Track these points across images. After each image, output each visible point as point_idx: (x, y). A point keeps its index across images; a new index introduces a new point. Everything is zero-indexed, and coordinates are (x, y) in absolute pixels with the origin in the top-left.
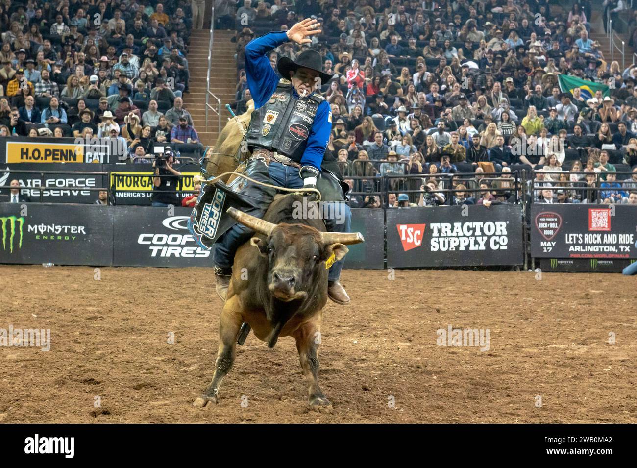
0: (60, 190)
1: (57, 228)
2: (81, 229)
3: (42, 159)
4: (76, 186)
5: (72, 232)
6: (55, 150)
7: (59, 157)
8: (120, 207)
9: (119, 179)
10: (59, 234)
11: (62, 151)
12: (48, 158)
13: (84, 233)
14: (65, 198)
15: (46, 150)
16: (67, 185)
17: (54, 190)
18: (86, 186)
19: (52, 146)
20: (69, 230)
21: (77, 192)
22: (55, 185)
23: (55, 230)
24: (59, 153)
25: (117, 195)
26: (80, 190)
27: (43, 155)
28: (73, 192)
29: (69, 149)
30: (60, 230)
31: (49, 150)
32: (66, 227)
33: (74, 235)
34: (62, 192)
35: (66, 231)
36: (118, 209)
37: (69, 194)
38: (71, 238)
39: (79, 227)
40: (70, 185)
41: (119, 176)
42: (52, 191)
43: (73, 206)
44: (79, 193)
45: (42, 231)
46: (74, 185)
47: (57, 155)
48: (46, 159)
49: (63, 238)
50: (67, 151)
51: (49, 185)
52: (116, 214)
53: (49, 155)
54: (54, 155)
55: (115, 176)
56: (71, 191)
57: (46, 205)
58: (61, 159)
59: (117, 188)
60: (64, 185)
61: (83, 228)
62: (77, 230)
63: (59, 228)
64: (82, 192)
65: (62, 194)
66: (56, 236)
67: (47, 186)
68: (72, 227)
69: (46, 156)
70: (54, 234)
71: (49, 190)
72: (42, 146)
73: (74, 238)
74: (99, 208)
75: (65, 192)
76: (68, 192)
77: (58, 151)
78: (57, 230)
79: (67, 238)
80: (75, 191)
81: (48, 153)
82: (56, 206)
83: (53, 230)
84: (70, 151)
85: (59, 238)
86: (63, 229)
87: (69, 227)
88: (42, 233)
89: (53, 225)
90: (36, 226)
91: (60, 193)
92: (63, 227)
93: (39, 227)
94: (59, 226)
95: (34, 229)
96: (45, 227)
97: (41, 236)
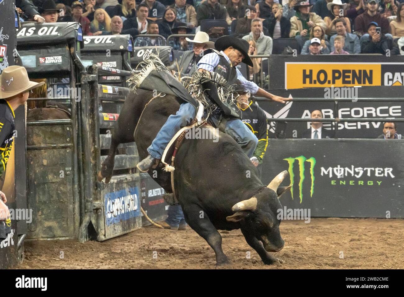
0: (356, 121)
1: (357, 170)
2: (388, 171)
3: (329, 82)
5: (377, 175)
7: (351, 79)
10: (360, 179)
11: (354, 72)
12: (337, 81)
13: (392, 176)
14: (363, 132)
15: (334, 72)
16: (366, 115)
17: (349, 122)
18: (390, 116)
20: (373, 172)
21: (379, 123)
22: (350, 116)
23: (355, 173)
24: (351, 74)
28: (373, 123)
29: (362, 69)
30: (361, 173)
31: (338, 71)
32: (369, 169)
33: (379, 179)
34: (359, 124)
35: (369, 174)
37: (368, 126)
38: (375, 184)
39: (386, 169)
40: (370, 115)
42: (346, 123)
45: (338, 175)
46: (374, 115)
47: (349, 77)
48: (334, 82)
49: (366, 183)
50: (360, 71)
53: (338, 78)
54: (345, 77)
56: (370, 122)
57: (341, 141)
58: (354, 83)
61: (391, 169)
62: (383, 172)
63: (360, 170)
65: (359, 127)
66: (356, 180)
68: (377, 169)
69: (334, 78)
70: (354, 178)
72: (329, 66)
73: (379, 183)
75: (363, 124)
77: (349, 71)
78: (358, 173)
79: (370, 183)
80: (376, 122)
81: (337, 75)
83: (352, 172)
84: (365, 72)
85: (361, 183)
86: (365, 172)
87: (373, 169)
88: (339, 177)
89: (353, 167)
90: (330, 169)
91: (357, 126)
92: (365, 169)
93: (335, 169)
94: (360, 168)
95: (329, 172)
96: (342, 169)
97: (338, 180)
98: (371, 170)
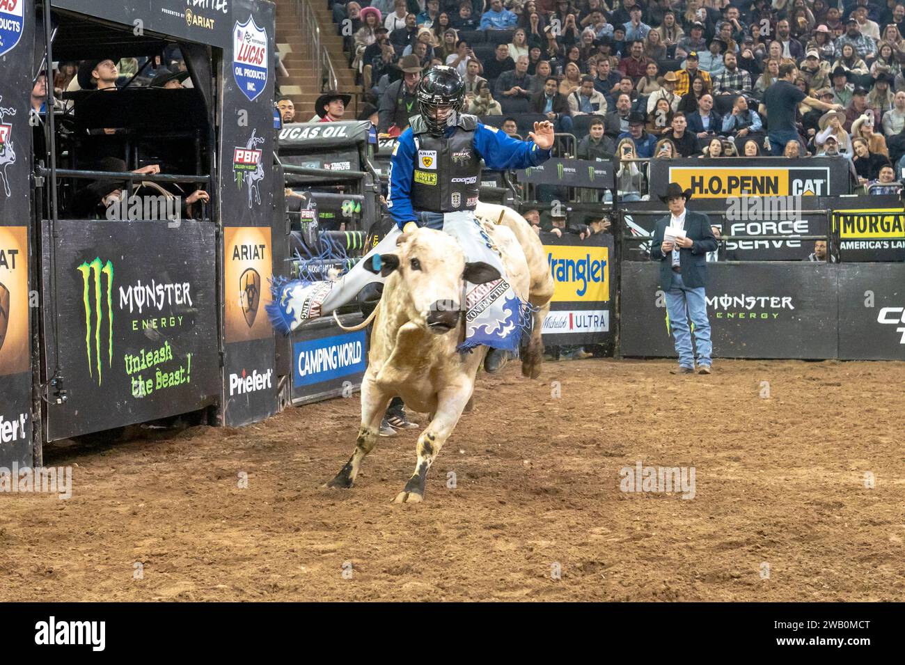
0: (753, 240)
1: (748, 300)
2: (787, 300)
3: (724, 192)
4: (779, 234)
5: (772, 306)
6: (743, 178)
7: (751, 188)
8: (847, 264)
9: (845, 221)
10: (752, 311)
11: (755, 178)
12: (733, 190)
13: (792, 307)
14: (761, 253)
15: (730, 179)
16: (764, 232)
17: (744, 240)
18: (795, 233)
19: (739, 171)
20: (768, 303)
21: (781, 242)
23: (746, 303)
24: (751, 182)
25: (843, 246)
26: (785, 240)
27: (725, 186)
28: (774, 242)
29: (765, 175)
30: (754, 303)
31: (735, 178)
32: (763, 299)
33: (775, 310)
34: (757, 243)
35: (763, 305)
36: (845, 268)
37: (767, 246)
38: (770, 317)
39: (784, 299)
41: (845, 216)
42: (740, 242)
43: (775, 266)
44: (784, 244)
45: (725, 306)
46: (775, 232)
47: (748, 185)
48: (730, 192)
49: (758, 315)
50: (762, 178)
51: (736, 232)
52: (840, 277)
53: (735, 186)
54: (743, 186)
55: (838, 215)
57: (730, 265)
58: (754, 192)
59: (843, 235)
60: (759, 231)
61: (790, 299)
62: (780, 302)
63: (752, 300)
64: (788, 243)
65: (757, 247)
66: (747, 312)
67: (733, 234)
68: (773, 299)
69: (731, 187)
70: (744, 310)
71: (736, 241)
72: (724, 172)
73: (775, 316)
74: (814, 266)
75: (761, 242)
76: (767, 244)
77: (749, 178)
78: (749, 304)
79: (765, 316)
80: (777, 240)
81: (734, 182)
82: (746, 265)
83: (742, 303)
84: (768, 178)
85: (753, 315)
86: (759, 302)
87: (768, 298)
88: (726, 309)
89: (743, 296)
90: (716, 298)
91: (753, 245)
92: (758, 298)
93: (721, 299)
94: (752, 298)
95: (713, 303)
96: (730, 299)
97: (725, 313)
98: (766, 300)
